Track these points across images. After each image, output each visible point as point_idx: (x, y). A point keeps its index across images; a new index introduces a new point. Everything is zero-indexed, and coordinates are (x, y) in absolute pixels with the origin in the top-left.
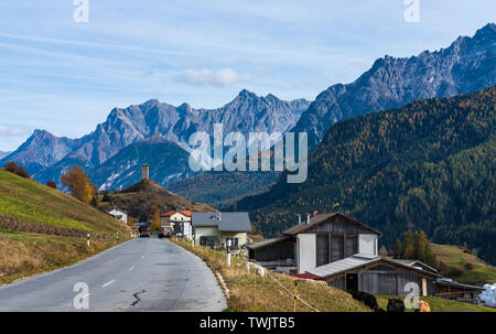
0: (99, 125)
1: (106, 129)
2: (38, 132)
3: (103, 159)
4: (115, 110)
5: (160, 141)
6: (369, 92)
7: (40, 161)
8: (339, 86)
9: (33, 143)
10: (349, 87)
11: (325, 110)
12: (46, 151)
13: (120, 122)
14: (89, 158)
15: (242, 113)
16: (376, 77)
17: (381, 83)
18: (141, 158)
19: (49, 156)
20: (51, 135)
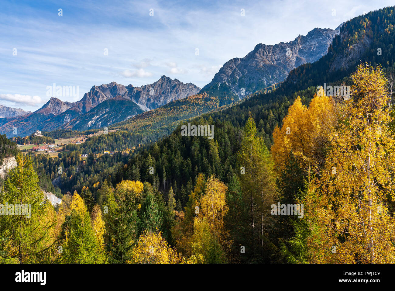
0: (86, 94)
1: (90, 96)
2: (52, 99)
3: (88, 110)
4: (94, 86)
5: (121, 99)
6: (257, 61)
7: (54, 113)
8: (236, 59)
9: (50, 104)
10: (242, 60)
11: (230, 72)
12: (57, 108)
13: (97, 92)
14: (81, 110)
15: (164, 87)
16: (260, 53)
17: (262, 56)
18: (111, 108)
19: (59, 111)
20: (59, 100)
